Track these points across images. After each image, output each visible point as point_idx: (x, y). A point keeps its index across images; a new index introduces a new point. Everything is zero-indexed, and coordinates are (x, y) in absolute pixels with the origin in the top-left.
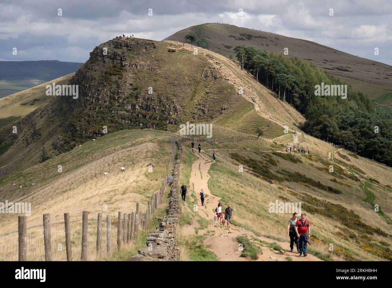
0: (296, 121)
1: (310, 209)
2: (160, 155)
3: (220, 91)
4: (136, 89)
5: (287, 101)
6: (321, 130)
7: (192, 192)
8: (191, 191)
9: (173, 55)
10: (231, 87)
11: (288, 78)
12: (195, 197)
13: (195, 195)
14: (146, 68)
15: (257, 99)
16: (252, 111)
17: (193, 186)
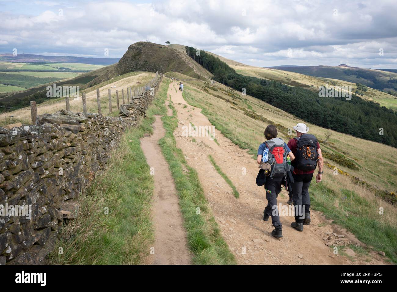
0: (210, 76)
1: (253, 116)
2: (148, 79)
3: (180, 63)
4: (146, 62)
5: (206, 68)
6: (221, 80)
7: (170, 102)
8: (168, 101)
9: (161, 49)
10: (184, 62)
11: (206, 59)
12: (173, 108)
13: (173, 105)
14: (150, 54)
15: (195, 67)
16: (193, 71)
17: (170, 97)
